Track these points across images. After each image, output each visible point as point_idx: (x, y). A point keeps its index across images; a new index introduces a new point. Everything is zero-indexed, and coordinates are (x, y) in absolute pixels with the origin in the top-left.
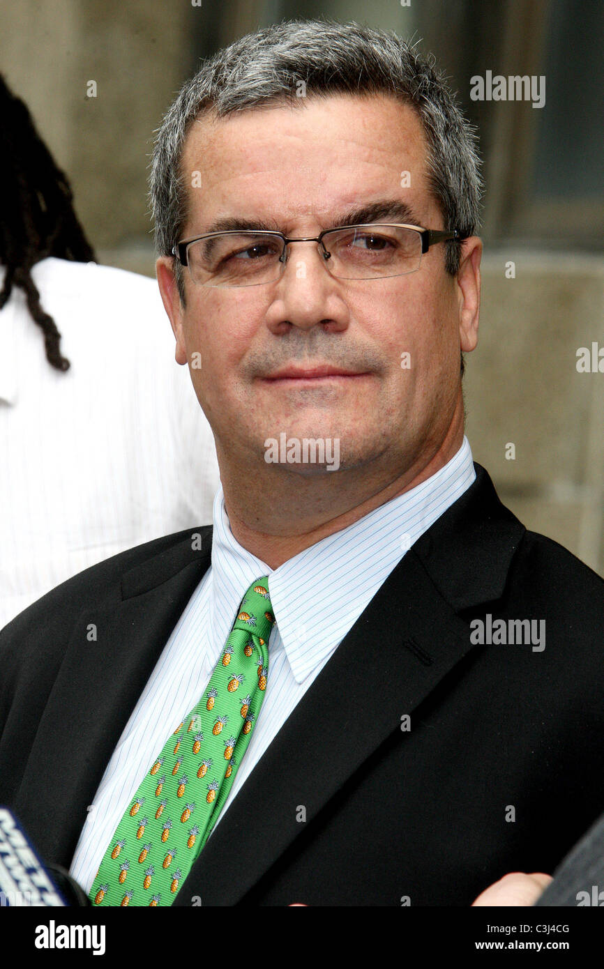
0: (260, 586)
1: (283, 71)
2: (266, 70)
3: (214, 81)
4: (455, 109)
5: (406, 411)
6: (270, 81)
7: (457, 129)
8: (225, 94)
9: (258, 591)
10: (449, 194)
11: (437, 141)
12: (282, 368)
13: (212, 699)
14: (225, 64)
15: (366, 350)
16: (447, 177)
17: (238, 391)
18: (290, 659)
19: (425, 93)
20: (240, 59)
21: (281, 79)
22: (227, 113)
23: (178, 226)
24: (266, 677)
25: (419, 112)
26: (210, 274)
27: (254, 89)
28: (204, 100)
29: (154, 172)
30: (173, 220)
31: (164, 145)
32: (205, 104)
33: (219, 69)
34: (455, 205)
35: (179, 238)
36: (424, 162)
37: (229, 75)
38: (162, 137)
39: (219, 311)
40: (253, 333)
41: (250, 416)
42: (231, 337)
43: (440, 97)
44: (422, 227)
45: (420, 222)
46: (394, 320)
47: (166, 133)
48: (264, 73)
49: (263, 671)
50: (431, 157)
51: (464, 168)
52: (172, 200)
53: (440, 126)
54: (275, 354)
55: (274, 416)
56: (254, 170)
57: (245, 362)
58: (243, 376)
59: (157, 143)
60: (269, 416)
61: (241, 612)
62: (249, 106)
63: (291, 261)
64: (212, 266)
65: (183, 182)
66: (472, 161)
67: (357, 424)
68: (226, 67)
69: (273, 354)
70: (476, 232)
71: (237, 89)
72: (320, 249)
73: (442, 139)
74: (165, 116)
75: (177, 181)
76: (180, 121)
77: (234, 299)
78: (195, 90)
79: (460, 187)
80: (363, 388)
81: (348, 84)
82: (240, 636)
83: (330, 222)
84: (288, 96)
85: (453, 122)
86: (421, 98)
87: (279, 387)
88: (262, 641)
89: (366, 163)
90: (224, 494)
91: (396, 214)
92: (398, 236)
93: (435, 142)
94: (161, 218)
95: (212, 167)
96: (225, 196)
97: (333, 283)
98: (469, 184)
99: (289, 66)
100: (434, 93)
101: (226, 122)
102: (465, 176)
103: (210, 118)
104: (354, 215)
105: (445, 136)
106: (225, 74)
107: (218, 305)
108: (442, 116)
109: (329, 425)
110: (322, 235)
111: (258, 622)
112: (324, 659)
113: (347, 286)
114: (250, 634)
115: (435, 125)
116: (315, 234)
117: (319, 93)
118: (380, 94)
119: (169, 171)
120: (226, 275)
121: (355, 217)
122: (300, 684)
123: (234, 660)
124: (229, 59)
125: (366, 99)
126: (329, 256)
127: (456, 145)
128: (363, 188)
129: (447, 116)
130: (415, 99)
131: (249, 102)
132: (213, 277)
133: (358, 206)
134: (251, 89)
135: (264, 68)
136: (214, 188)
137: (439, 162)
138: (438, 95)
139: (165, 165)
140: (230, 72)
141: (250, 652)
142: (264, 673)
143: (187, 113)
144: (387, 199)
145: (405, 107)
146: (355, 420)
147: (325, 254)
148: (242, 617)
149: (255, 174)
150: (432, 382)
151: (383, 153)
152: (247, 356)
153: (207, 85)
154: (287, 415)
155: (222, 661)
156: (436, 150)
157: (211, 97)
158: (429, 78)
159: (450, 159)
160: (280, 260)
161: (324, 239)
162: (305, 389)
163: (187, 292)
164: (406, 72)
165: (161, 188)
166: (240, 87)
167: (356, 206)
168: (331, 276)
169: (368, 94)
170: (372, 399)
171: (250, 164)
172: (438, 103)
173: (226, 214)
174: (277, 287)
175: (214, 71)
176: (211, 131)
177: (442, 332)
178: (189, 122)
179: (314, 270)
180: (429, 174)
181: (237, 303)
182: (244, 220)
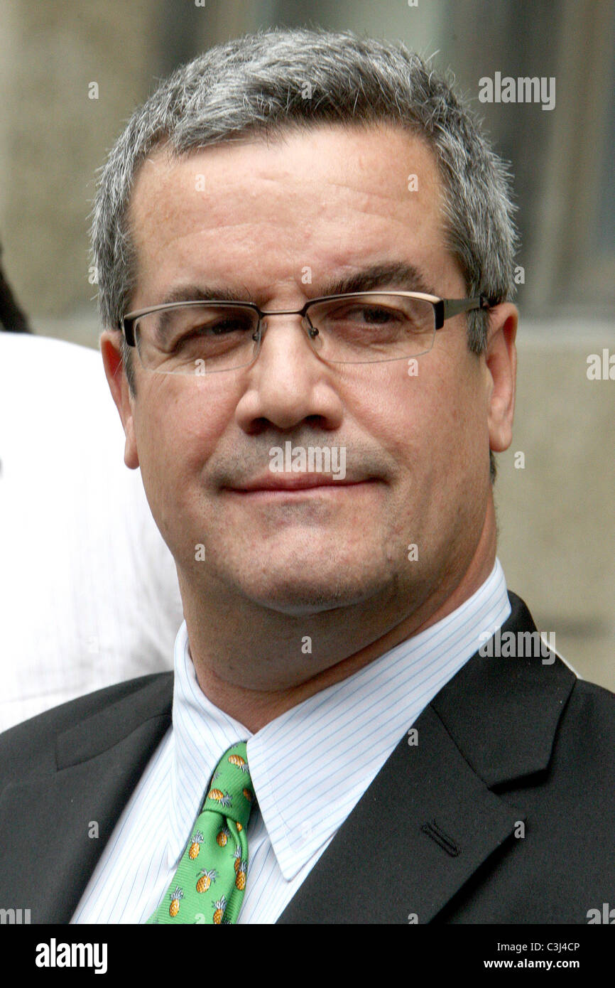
0: (237, 753)
1: (257, 97)
2: (235, 95)
3: (170, 108)
4: (482, 142)
5: (418, 529)
6: (240, 109)
7: (483, 168)
8: (183, 125)
9: (234, 761)
10: (472, 253)
11: (455, 182)
12: (256, 477)
13: (177, 902)
14: (184, 86)
15: (365, 451)
16: (469, 231)
17: (202, 504)
18: (276, 848)
19: (440, 120)
20: (202, 80)
21: (254, 106)
22: (185, 149)
23: (125, 294)
24: (246, 873)
25: (432, 147)
26: (165, 356)
27: (220, 119)
28: (157, 133)
29: (95, 223)
30: (118, 286)
31: (108, 190)
32: (157, 138)
33: (176, 93)
34: (479, 265)
35: (126, 311)
36: (439, 212)
37: (189, 102)
38: (105, 179)
39: (176, 402)
40: (219, 431)
41: (219, 537)
42: (192, 436)
43: (461, 126)
44: (437, 296)
45: (433, 289)
46: (402, 413)
47: (110, 174)
48: (232, 98)
49: (242, 866)
50: (448, 204)
51: (492, 217)
52: (117, 260)
53: (460, 164)
54: (248, 459)
55: (248, 538)
56: (220, 223)
57: (209, 469)
58: (207, 487)
59: (100, 186)
60: (242, 538)
61: (212, 788)
62: (213, 142)
63: (267, 340)
64: (168, 347)
65: (131, 238)
66: (503, 207)
67: (355, 548)
68: (184, 91)
69: (245, 459)
70: (509, 297)
71: (199, 119)
72: (306, 325)
73: (462, 180)
74: (109, 151)
75: (123, 237)
76: (128, 159)
77: (196, 387)
78: (147, 119)
79: (487, 242)
80: (363, 500)
81: (340, 112)
82: (210, 821)
83: (318, 290)
84: (262, 128)
85: (477, 158)
86: (436, 128)
87: (254, 501)
88: (239, 826)
89: (363, 214)
90: (189, 635)
91: (402, 280)
92: (406, 307)
93: (454, 185)
94: (105, 281)
95: (166, 219)
96: (183, 257)
97: (321, 368)
98: (498, 238)
99: (264, 89)
100: (454, 122)
101: (185, 161)
102: (494, 229)
103: (165, 156)
104: (347, 280)
105: (467, 176)
106: (183, 99)
107: (175, 395)
108: (463, 151)
109: (319, 549)
110: (307, 306)
111: (234, 801)
112: (318, 850)
113: (339, 372)
114: (224, 817)
115: (452, 161)
116: (298, 305)
117: (302, 124)
118: (382, 125)
119: (113, 223)
120: (185, 356)
121: (349, 284)
122: (289, 881)
123: (203, 850)
124: (189, 81)
125: (363, 131)
126: (316, 333)
127: (481, 188)
128: (359, 246)
129: (469, 150)
130: (428, 128)
131: (212, 137)
132: (168, 359)
133: (354, 269)
134: (216, 120)
135: (233, 92)
136: (170, 246)
137: (459, 210)
138: (458, 122)
139: (108, 215)
140: (190, 98)
141: (224, 841)
142: (243, 868)
143: (136, 148)
144: (390, 260)
145: (414, 141)
146: (352, 542)
147: (311, 331)
148: (212, 796)
149: (220, 229)
150: (452, 491)
151: (385, 201)
152: (212, 461)
153: (161, 114)
154: (265, 537)
155: (188, 851)
156: (456, 195)
157: (166, 129)
158: (447, 101)
159: (472, 206)
160: (254, 338)
161: (309, 311)
162: (287, 504)
163: (137, 378)
164: (416, 95)
165: (104, 245)
166: (202, 116)
167: (351, 270)
168: (319, 359)
169: (367, 126)
170: (374, 515)
171: (216, 216)
172: (457, 134)
173: (184, 280)
174: (250, 372)
175: (170, 96)
176: (164, 173)
177: (464, 427)
178: (139, 161)
179: (297, 352)
180: (445, 227)
181: (199, 392)
182: (206, 287)
